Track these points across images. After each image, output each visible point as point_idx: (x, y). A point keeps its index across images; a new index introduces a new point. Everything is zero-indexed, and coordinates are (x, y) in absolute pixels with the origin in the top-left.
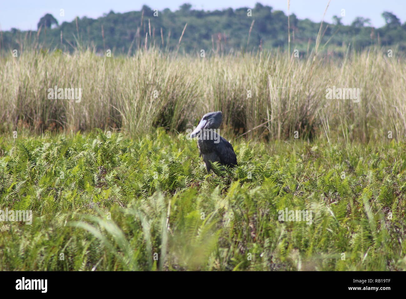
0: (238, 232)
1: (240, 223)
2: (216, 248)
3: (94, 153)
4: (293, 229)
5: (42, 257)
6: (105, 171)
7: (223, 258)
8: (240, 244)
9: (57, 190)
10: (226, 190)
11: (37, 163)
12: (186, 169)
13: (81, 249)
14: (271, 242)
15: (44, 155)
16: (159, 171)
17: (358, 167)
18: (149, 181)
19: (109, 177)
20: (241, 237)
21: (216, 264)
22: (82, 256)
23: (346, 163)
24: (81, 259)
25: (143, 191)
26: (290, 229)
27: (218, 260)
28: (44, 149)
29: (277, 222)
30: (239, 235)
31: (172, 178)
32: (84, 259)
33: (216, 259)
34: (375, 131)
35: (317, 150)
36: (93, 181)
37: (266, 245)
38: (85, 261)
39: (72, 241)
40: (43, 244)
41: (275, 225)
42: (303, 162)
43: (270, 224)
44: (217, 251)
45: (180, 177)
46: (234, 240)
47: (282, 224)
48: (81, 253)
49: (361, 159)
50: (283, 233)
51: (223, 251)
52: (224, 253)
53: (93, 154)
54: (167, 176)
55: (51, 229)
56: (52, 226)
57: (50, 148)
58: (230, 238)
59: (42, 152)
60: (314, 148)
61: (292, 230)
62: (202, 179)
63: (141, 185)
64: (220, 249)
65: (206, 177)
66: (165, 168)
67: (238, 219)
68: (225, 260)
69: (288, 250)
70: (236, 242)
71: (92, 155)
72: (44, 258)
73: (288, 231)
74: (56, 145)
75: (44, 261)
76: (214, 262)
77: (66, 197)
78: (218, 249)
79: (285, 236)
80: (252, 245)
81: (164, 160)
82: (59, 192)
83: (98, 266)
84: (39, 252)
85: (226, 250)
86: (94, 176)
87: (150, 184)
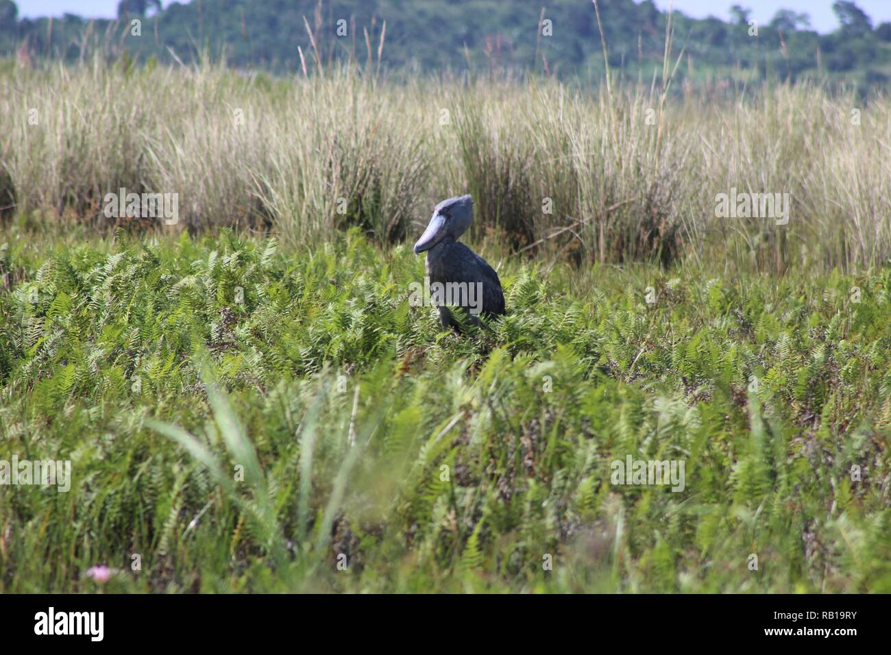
0: (496, 454)
1: (502, 437)
2: (448, 487)
3: (209, 280)
4: (612, 451)
5: (89, 494)
6: (233, 319)
7: (463, 508)
8: (500, 479)
9: (133, 354)
10: (478, 366)
11: (94, 298)
12: (399, 319)
13: (171, 481)
14: (566, 478)
15: (109, 280)
16: (345, 322)
17: (760, 324)
18: (320, 342)
19: (242, 331)
20: (504, 465)
21: (448, 521)
22: (173, 495)
23: (736, 315)
24: (170, 501)
25: (308, 362)
26: (605, 451)
27: (453, 512)
28: (108, 267)
29: (581, 437)
30: (500, 463)
31: (370, 337)
32: (175, 501)
33: (449, 510)
34: (804, 249)
35: (679, 286)
36: (208, 337)
37: (556, 483)
38: (178, 507)
39: (154, 463)
40: (91, 467)
41: (576, 442)
42: (648, 310)
43: (567, 442)
44: (450, 492)
45: (385, 336)
46: (489, 470)
47: (591, 441)
48: (170, 488)
49: (769, 307)
50: (590, 459)
51: (465, 494)
52: (466, 497)
53: (208, 283)
54: (359, 333)
55: (109, 437)
56: (112, 431)
57: (121, 266)
58: (480, 466)
59: (105, 274)
60: (673, 283)
61: (609, 454)
62: (431, 340)
63: (303, 351)
64: (458, 490)
65: (439, 336)
66: (358, 315)
67: (499, 427)
68: (466, 512)
69: (601, 494)
70: (493, 475)
71: (206, 284)
72: (93, 496)
73: (602, 455)
74: (134, 262)
75: (94, 502)
76: (445, 516)
77: (148, 371)
78: (453, 489)
79: (594, 465)
80: (527, 484)
81: (355, 299)
82: (137, 359)
83: (203, 516)
84: (82, 483)
85: (470, 490)
86: (210, 328)
87: (323, 349)
